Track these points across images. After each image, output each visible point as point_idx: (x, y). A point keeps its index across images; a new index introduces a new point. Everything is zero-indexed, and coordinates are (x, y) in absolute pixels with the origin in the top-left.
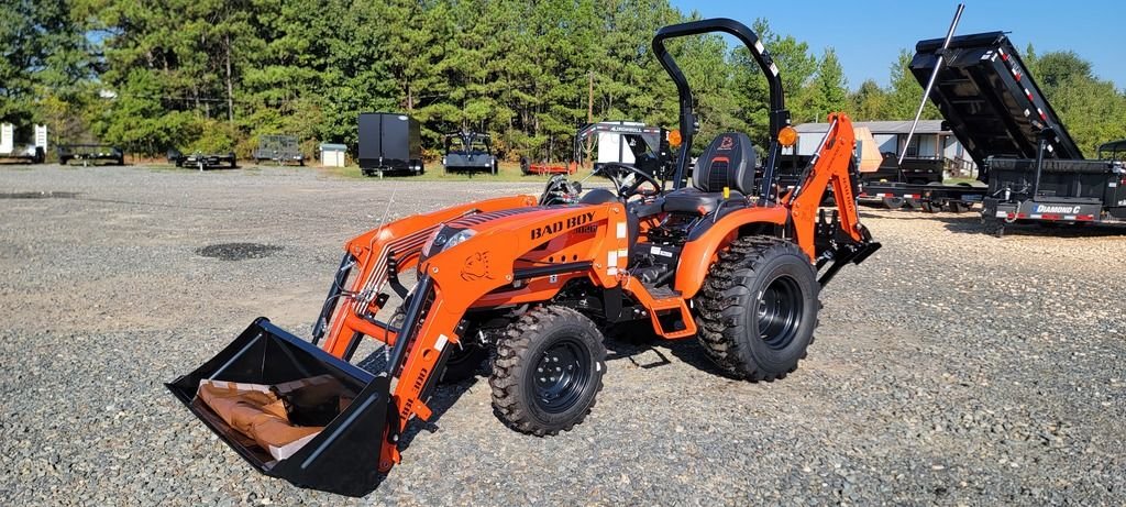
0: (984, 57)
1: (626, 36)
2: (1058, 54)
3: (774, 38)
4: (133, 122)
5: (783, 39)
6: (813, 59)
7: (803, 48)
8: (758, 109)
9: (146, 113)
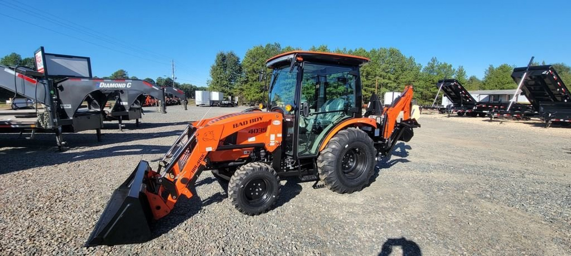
0: (543, 73)
1: (388, 65)
2: (556, 64)
3: (439, 63)
4: (254, 95)
5: (443, 63)
6: (454, 70)
7: (451, 66)
8: (433, 87)
9: (257, 93)
